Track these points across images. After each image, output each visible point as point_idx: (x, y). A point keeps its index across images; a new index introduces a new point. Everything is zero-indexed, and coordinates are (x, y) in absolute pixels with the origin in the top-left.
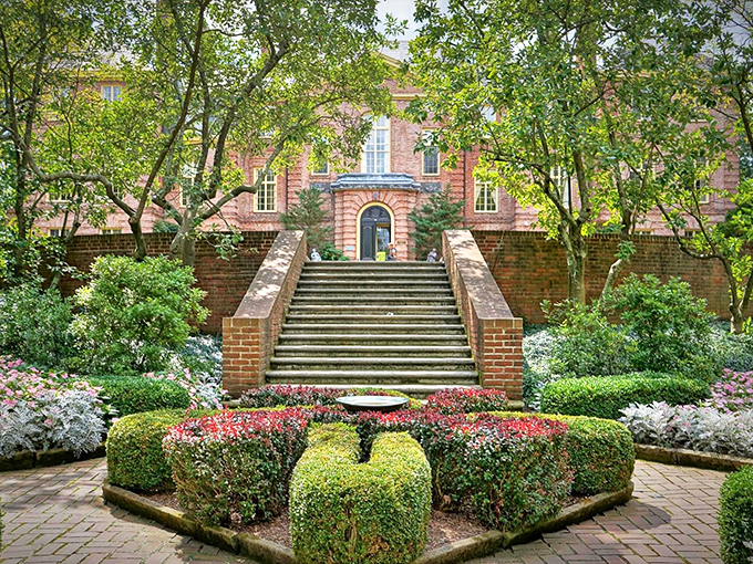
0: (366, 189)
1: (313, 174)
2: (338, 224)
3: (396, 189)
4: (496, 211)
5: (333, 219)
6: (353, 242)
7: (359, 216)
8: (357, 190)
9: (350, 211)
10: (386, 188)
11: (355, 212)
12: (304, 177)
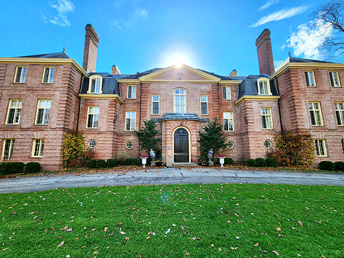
0: (177, 120)
1: (152, 114)
2: (163, 137)
3: (191, 120)
4: (234, 131)
5: (161, 134)
6: (170, 145)
7: (174, 133)
8: (173, 120)
9: (169, 130)
10: (187, 119)
11: (171, 131)
12: (148, 116)
